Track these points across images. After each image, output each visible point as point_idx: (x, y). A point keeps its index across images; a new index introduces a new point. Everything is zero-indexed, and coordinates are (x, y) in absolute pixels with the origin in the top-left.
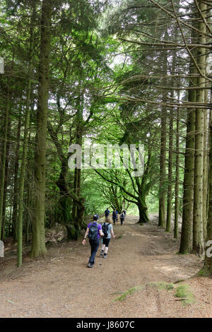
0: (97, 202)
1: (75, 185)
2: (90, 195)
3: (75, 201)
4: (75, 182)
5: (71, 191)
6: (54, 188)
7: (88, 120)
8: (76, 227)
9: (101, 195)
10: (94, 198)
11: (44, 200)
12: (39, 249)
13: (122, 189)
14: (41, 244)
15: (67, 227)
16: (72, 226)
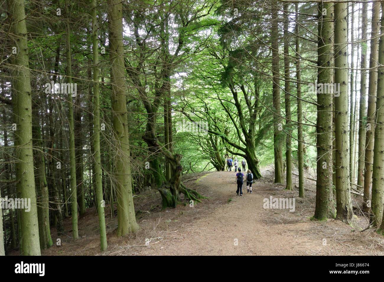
0: (194, 158)
1: (166, 139)
2: (185, 149)
3: (168, 159)
4: (166, 135)
5: (162, 146)
6: (140, 144)
7: (176, 54)
8: (172, 191)
9: (198, 150)
10: (189, 154)
11: (128, 160)
12: (128, 225)
13: (224, 139)
14: (130, 219)
15: (161, 192)
16: (167, 191)
